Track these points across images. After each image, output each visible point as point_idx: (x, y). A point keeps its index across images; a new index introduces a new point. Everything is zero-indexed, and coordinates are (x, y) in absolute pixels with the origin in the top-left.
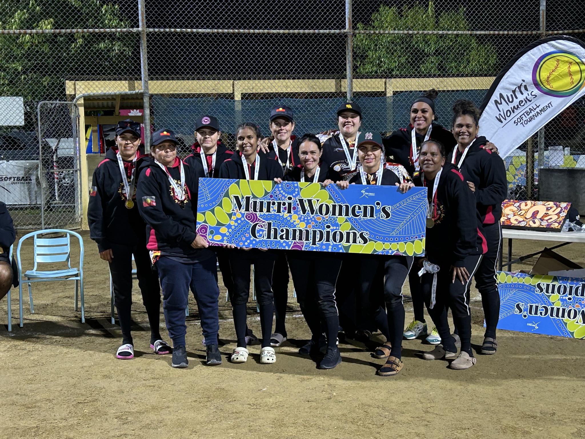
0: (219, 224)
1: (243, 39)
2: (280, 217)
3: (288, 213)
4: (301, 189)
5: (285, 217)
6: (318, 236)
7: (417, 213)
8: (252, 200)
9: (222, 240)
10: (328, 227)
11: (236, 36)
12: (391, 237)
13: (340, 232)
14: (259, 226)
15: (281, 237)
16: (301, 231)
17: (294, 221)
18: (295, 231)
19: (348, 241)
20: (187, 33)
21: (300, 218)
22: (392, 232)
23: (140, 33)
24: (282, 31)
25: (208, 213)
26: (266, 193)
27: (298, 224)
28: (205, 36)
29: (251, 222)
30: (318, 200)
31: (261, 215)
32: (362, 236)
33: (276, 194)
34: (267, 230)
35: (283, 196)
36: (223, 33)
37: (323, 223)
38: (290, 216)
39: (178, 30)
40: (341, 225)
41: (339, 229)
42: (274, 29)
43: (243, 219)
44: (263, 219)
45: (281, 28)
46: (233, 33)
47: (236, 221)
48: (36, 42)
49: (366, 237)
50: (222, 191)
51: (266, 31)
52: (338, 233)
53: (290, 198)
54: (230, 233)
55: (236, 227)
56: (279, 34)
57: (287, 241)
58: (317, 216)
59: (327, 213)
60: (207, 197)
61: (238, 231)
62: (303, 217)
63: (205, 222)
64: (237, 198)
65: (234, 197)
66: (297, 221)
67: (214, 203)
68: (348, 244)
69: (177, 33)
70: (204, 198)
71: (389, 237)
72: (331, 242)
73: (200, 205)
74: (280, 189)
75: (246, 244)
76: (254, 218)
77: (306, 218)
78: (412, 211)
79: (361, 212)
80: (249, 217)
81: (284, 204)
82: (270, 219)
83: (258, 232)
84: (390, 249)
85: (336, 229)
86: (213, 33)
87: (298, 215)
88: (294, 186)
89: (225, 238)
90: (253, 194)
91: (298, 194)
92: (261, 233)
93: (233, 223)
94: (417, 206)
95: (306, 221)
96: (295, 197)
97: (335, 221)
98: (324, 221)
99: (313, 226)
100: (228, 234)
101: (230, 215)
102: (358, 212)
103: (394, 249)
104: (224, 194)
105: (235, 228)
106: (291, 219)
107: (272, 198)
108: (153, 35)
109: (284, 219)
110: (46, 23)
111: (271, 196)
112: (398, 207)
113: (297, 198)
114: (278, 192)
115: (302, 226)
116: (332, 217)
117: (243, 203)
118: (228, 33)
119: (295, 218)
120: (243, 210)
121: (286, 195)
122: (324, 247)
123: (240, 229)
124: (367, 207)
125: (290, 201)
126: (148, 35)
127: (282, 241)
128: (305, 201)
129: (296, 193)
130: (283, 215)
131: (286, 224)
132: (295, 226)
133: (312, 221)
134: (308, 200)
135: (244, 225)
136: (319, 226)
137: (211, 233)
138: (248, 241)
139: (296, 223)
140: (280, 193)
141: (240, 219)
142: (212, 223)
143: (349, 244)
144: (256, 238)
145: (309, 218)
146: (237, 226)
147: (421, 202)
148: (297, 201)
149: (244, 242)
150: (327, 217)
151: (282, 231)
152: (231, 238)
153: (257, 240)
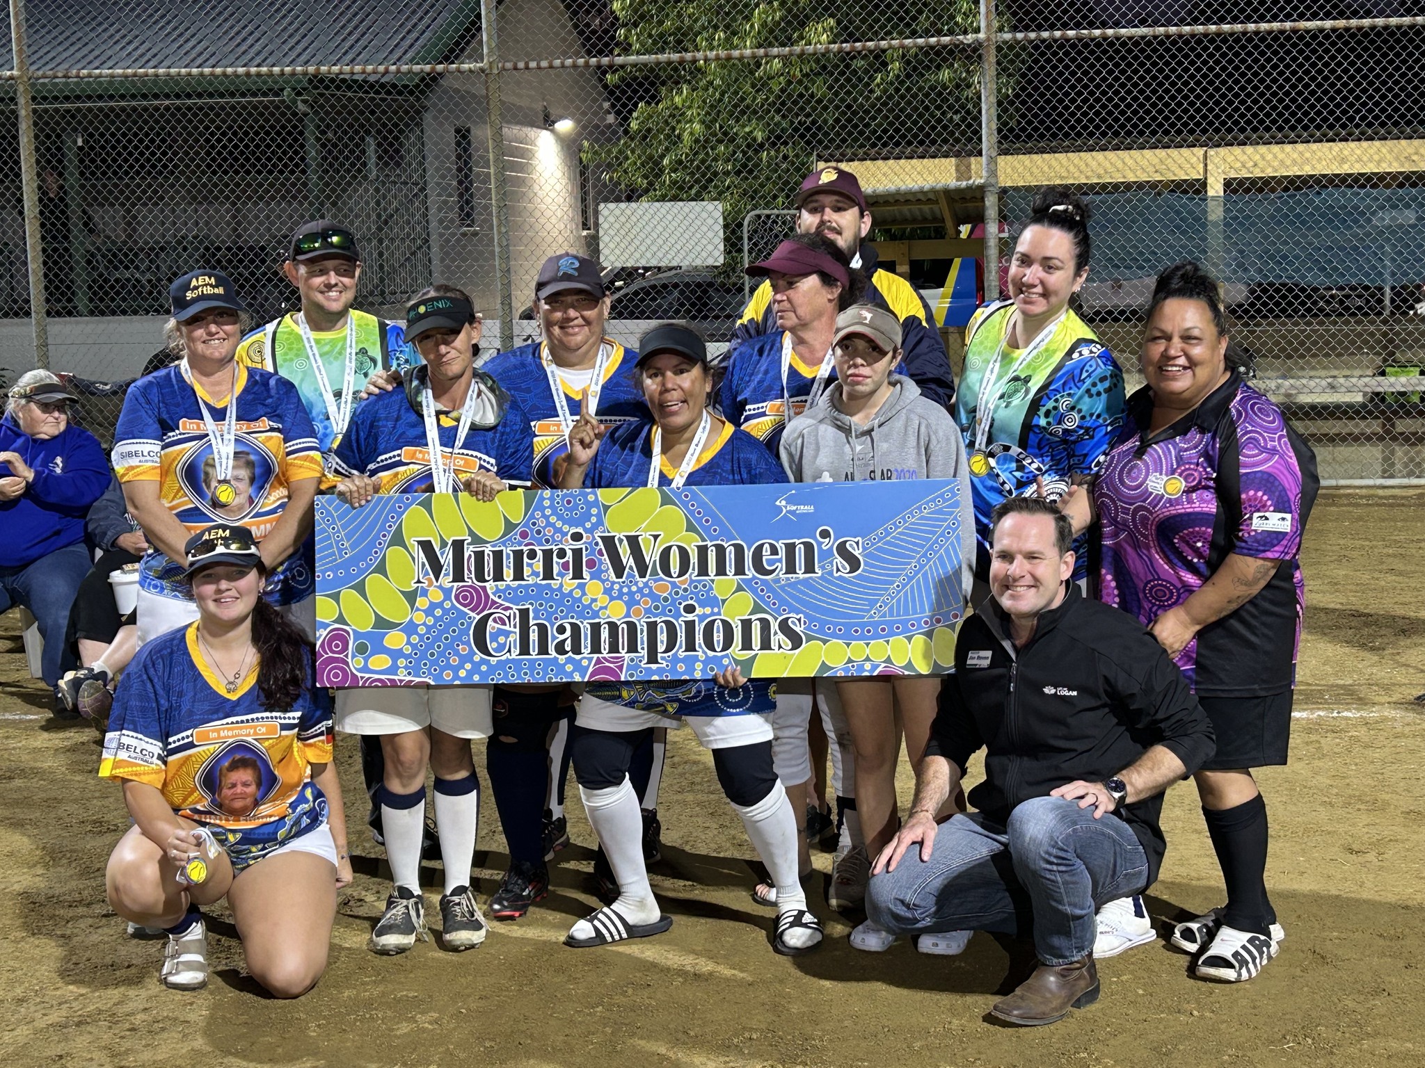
0: (382, 624)
1: (1230, 48)
2: (553, 590)
3: (573, 578)
4: (606, 508)
5: (566, 589)
6: (662, 637)
7: (936, 552)
8: (471, 548)
9: (393, 669)
10: (689, 609)
11: (1212, 41)
12: (869, 624)
13: (723, 621)
14: (495, 620)
15: (560, 649)
16: (613, 627)
17: (594, 600)
18: (596, 628)
19: (747, 645)
20: (1093, 40)
21: (607, 591)
22: (868, 611)
23: (980, 44)
24: (1328, 24)
25: (349, 595)
26: (510, 526)
27: (606, 608)
28: (1136, 44)
29: (473, 610)
30: (656, 537)
31: (498, 590)
32: (785, 627)
33: (536, 528)
34: (517, 630)
35: (559, 530)
36: (1181, 36)
37: (674, 600)
38: (582, 587)
39: (1071, 33)
40: (724, 601)
41: (719, 614)
42: (1308, 20)
43: (447, 605)
44: (506, 600)
45: (1328, 15)
46: (1206, 35)
47: (429, 612)
48: (798, 73)
49: (797, 629)
50: (383, 528)
51: (1288, 25)
52: (718, 624)
53: (577, 537)
54: (414, 646)
55: (429, 628)
56: (1321, 30)
57: (578, 657)
58: (655, 581)
59: (684, 570)
60: (340, 550)
61: (438, 638)
62: (616, 587)
63: (341, 619)
64: (426, 546)
65: (419, 542)
66: (603, 600)
67: (362, 565)
68: (748, 654)
69: (1068, 40)
70: (333, 553)
71: (863, 625)
72: (701, 651)
73: (324, 572)
74: (548, 512)
75: (462, 673)
76: (478, 600)
77: (625, 590)
78: (922, 546)
79: (780, 561)
80: (465, 598)
81: (562, 554)
82: (526, 598)
83: (494, 637)
84: (868, 659)
85: (713, 614)
86: (1155, 37)
87: (603, 582)
88: (587, 502)
89: (402, 662)
90: (471, 533)
91: (600, 523)
92: (501, 639)
93: (419, 618)
94: (934, 533)
95: (626, 598)
96: (590, 531)
97: (707, 592)
98: (677, 593)
99: (648, 611)
100: (408, 650)
101: (411, 597)
102: (771, 562)
103: (878, 658)
104: (389, 538)
105: (428, 632)
106: (584, 594)
107: (526, 541)
108: (1011, 48)
109: (564, 595)
110: (820, 28)
111: (524, 535)
112: (881, 539)
113: (597, 534)
114: (542, 522)
115: (616, 612)
116: (699, 582)
117: (446, 558)
118: (1193, 36)
119: (594, 589)
120: (446, 580)
121: (566, 528)
122: (681, 667)
123: (441, 633)
124: (794, 545)
125: (577, 545)
126: (999, 49)
127: (562, 659)
128: (621, 541)
129: (594, 519)
130: (561, 585)
131: (570, 609)
132: (596, 614)
133: (643, 595)
134: (627, 537)
135: (453, 622)
136: (664, 607)
137: (361, 649)
138: (468, 666)
139: (599, 604)
140: (549, 524)
141: (440, 605)
142: (360, 621)
143: (753, 653)
144: (490, 655)
145: (634, 589)
146: (434, 626)
147: (945, 520)
148: (597, 544)
149: (456, 670)
150: (683, 582)
151: (561, 630)
152: (418, 661)
153: (493, 661)
